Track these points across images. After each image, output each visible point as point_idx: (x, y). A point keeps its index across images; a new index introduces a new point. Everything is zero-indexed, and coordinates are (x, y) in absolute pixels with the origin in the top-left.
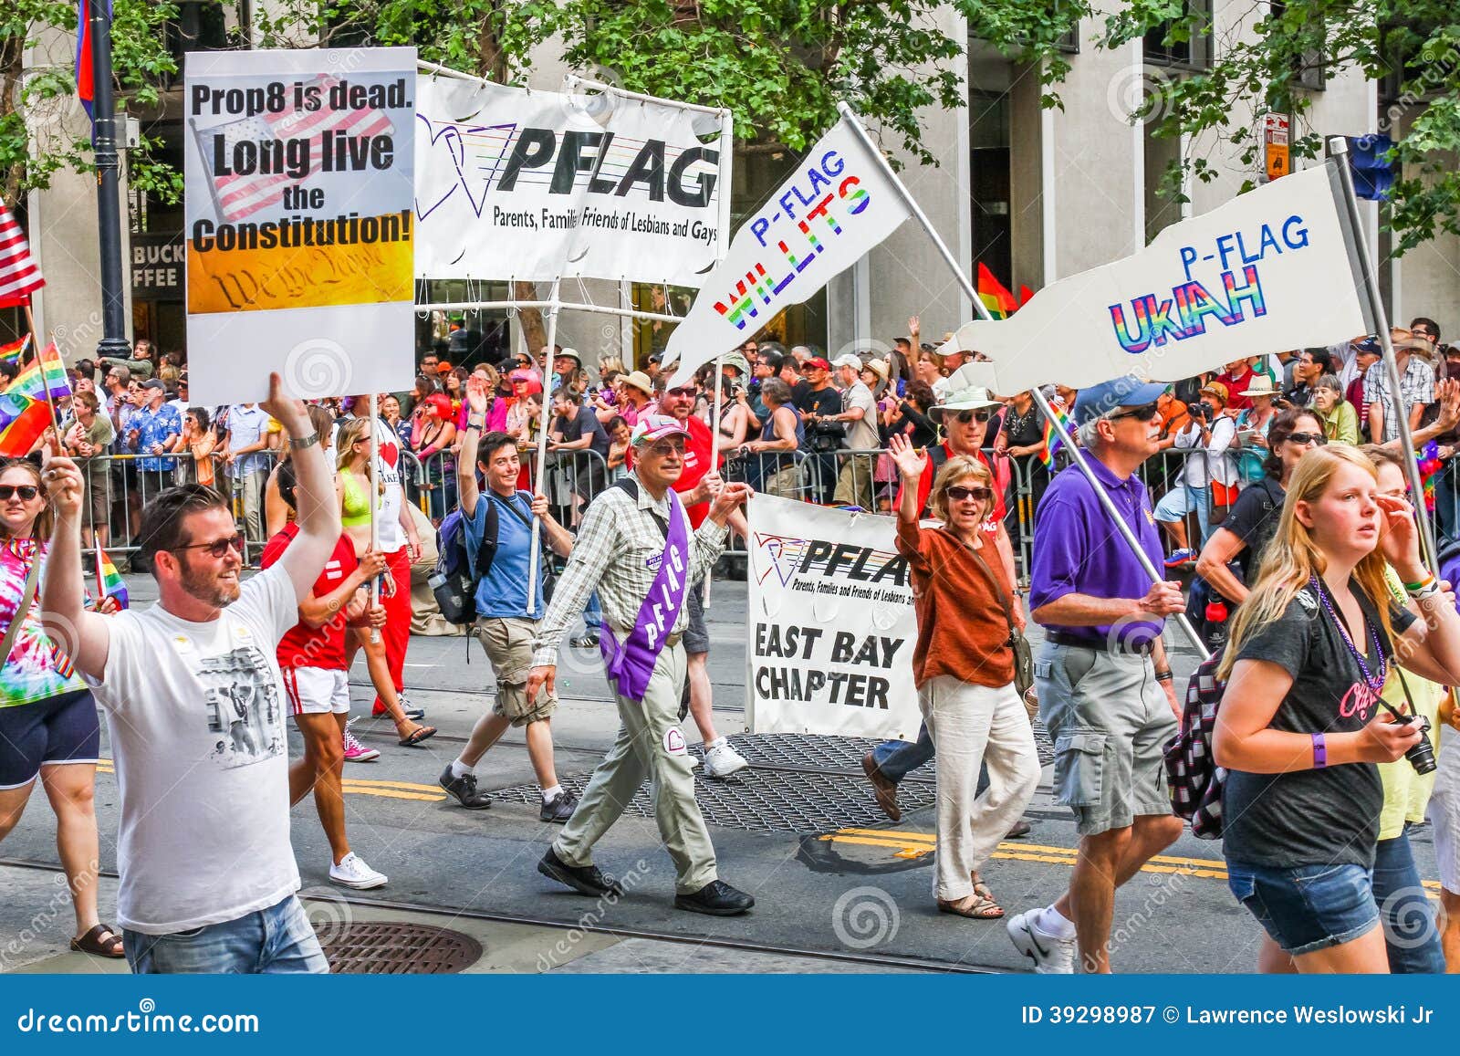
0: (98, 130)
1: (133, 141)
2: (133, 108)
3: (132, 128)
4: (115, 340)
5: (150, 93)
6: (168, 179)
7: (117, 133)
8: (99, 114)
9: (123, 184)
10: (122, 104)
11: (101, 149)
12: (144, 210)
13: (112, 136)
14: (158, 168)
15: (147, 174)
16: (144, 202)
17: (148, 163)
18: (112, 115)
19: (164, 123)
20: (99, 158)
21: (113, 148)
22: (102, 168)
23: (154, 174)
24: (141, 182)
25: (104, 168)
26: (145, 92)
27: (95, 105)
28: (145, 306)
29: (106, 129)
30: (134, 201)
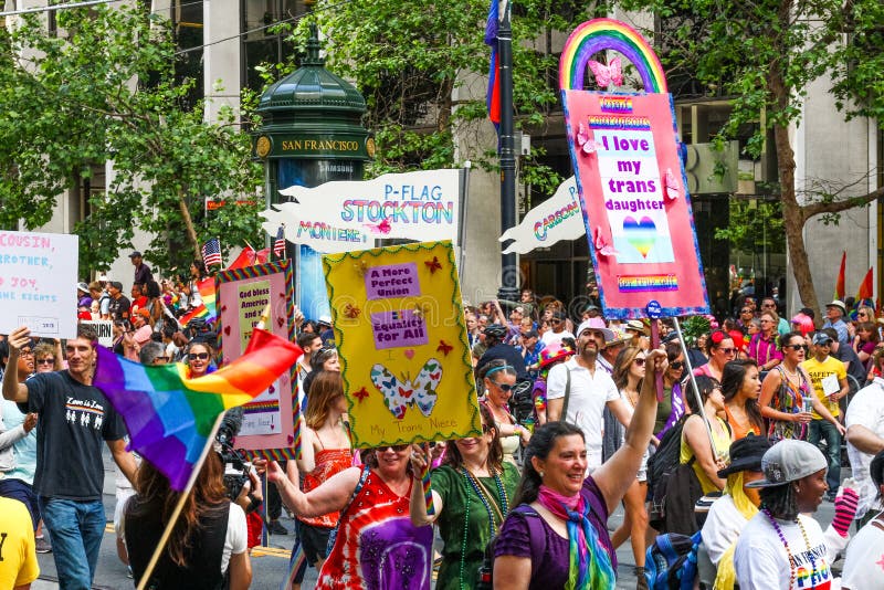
0: (503, 143)
1: (526, 151)
2: (527, 128)
3: (526, 142)
4: (510, 289)
5: (538, 117)
6: (548, 177)
7: (516, 145)
8: (503, 132)
9: (517, 180)
10: (518, 125)
11: (504, 156)
12: (529, 197)
13: (512, 147)
14: (541, 169)
15: (534, 173)
16: (529, 193)
17: (533, 166)
18: (512, 133)
19: (547, 138)
20: (502, 163)
21: (512, 155)
22: (504, 169)
23: (538, 173)
24: (528, 178)
25: (506, 170)
26: (535, 117)
27: (500, 126)
28: (528, 264)
29: (508, 142)
30: (523, 191)
